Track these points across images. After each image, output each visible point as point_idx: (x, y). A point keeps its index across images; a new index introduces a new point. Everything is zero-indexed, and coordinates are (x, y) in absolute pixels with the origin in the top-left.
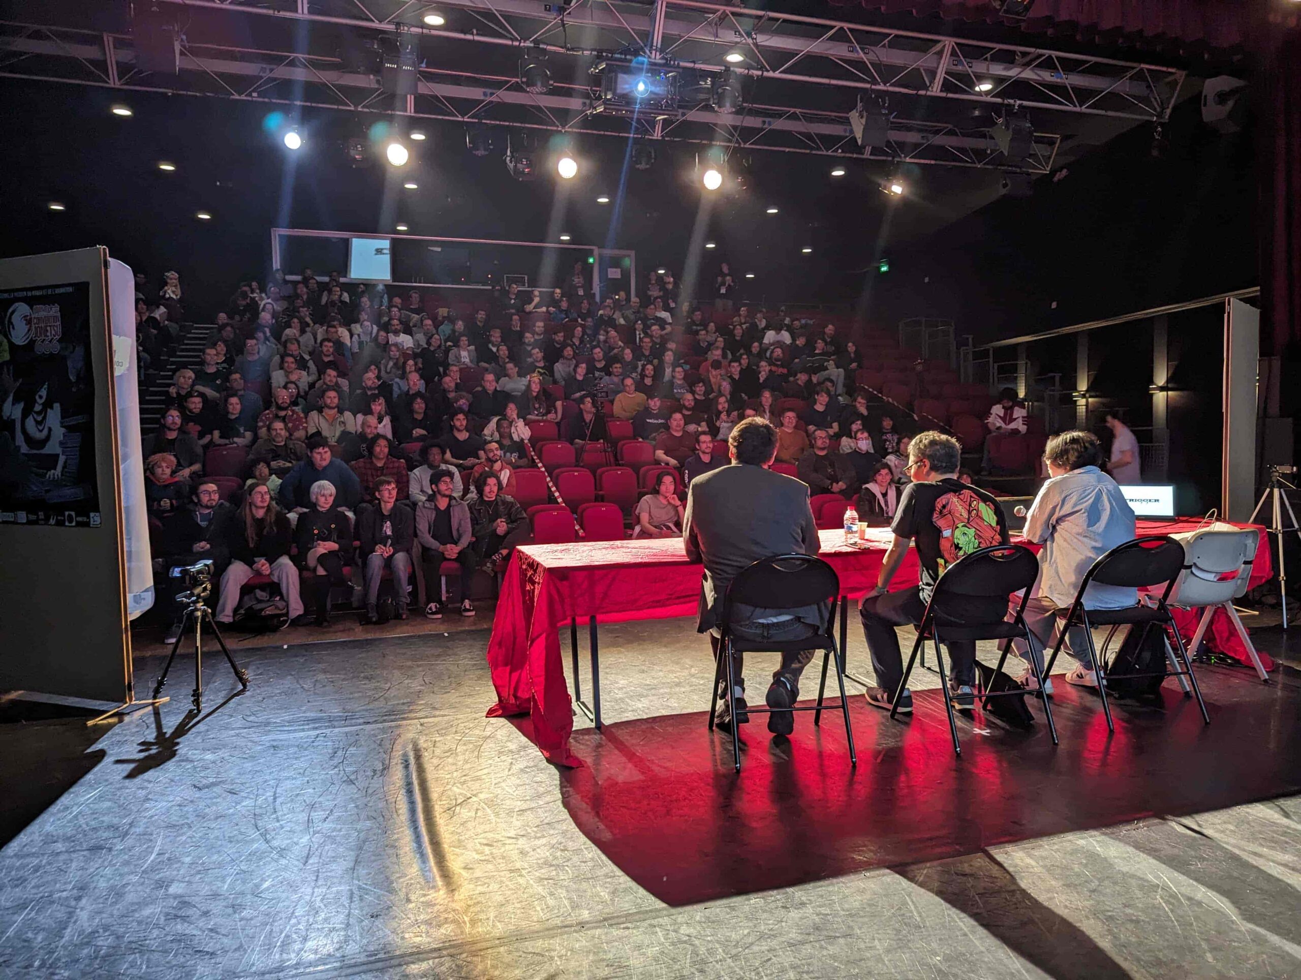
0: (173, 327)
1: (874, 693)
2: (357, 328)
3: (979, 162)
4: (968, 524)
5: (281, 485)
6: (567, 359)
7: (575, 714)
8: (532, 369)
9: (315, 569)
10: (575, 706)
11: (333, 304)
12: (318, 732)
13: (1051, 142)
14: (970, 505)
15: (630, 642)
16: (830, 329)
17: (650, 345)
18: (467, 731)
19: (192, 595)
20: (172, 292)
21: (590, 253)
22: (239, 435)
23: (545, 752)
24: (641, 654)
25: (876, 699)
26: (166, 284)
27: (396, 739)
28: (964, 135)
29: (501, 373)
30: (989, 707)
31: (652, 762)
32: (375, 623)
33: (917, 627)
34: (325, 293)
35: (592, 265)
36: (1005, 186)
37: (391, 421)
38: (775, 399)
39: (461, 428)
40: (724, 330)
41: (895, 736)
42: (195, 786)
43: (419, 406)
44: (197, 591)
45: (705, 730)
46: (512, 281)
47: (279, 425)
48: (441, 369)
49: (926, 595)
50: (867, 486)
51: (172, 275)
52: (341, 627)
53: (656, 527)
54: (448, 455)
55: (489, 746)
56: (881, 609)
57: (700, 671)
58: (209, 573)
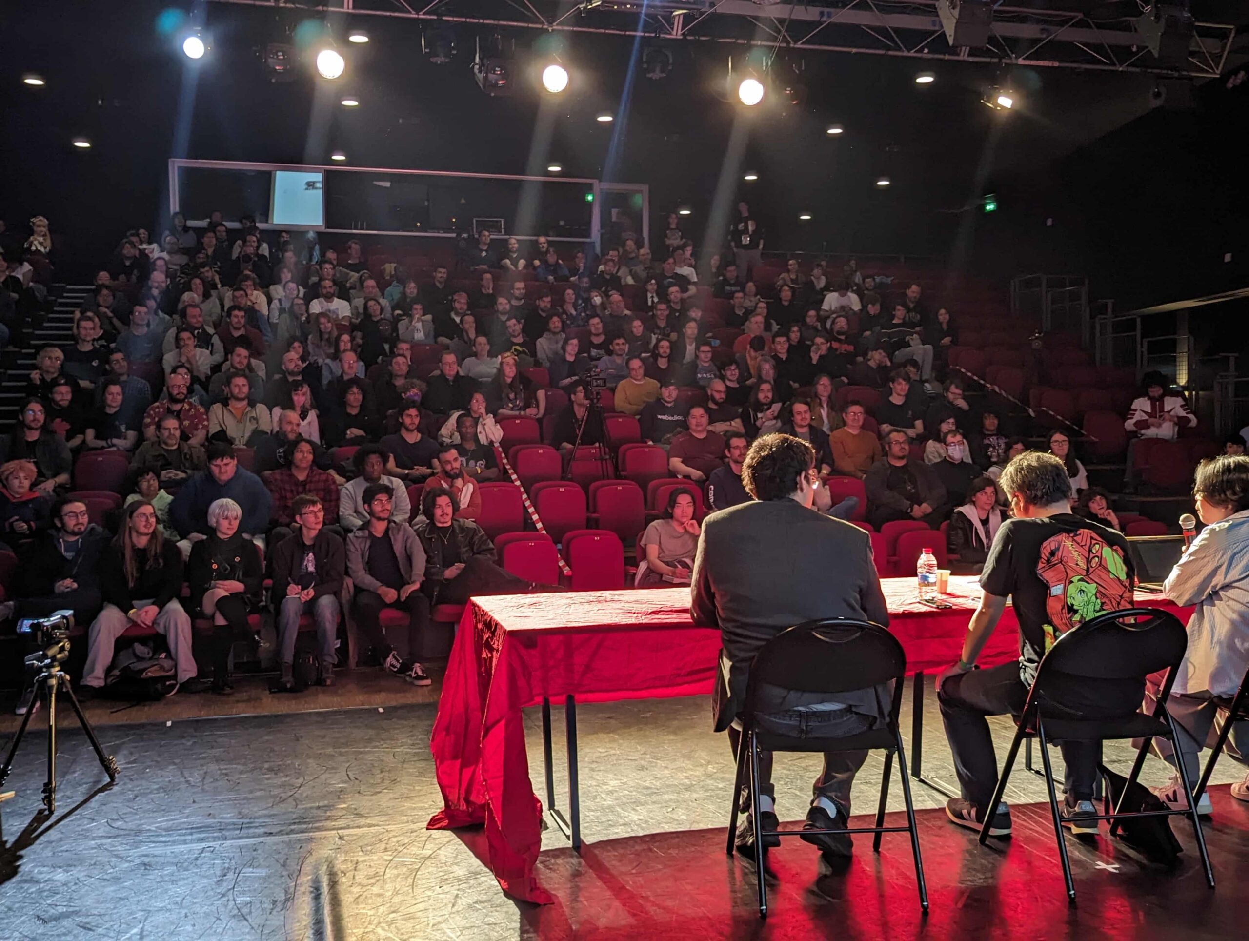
0: (40, 291)
1: (958, 807)
2: (277, 291)
3: (1121, 65)
4: (1087, 577)
5: (171, 504)
6: (554, 333)
7: (547, 828)
8: (508, 346)
9: (213, 617)
10: (547, 815)
11: (247, 258)
12: (203, 845)
13: (1223, 35)
14: (1090, 551)
15: (627, 726)
16: (914, 291)
17: (667, 313)
18: (400, 849)
19: (45, 656)
20: (40, 243)
21: (589, 189)
22: (120, 436)
23: (502, 882)
24: (640, 744)
25: (960, 816)
26: (32, 232)
27: (305, 858)
28: (1099, 27)
29: (467, 351)
30: (1120, 832)
31: (646, 898)
32: (292, 690)
33: (1016, 719)
34: (239, 242)
35: (590, 204)
36: (1158, 95)
37: (318, 417)
38: (836, 388)
39: (411, 427)
40: (768, 291)
41: (984, 870)
42: (39, 918)
43: (355, 397)
44: (51, 652)
45: (720, 853)
46: (483, 226)
47: (171, 423)
48: (387, 346)
49: (1029, 675)
50: (961, 509)
51: (40, 222)
52: (245, 696)
53: (667, 564)
54: (391, 464)
55: (428, 871)
56: (968, 693)
57: (721, 770)
58: (67, 628)
